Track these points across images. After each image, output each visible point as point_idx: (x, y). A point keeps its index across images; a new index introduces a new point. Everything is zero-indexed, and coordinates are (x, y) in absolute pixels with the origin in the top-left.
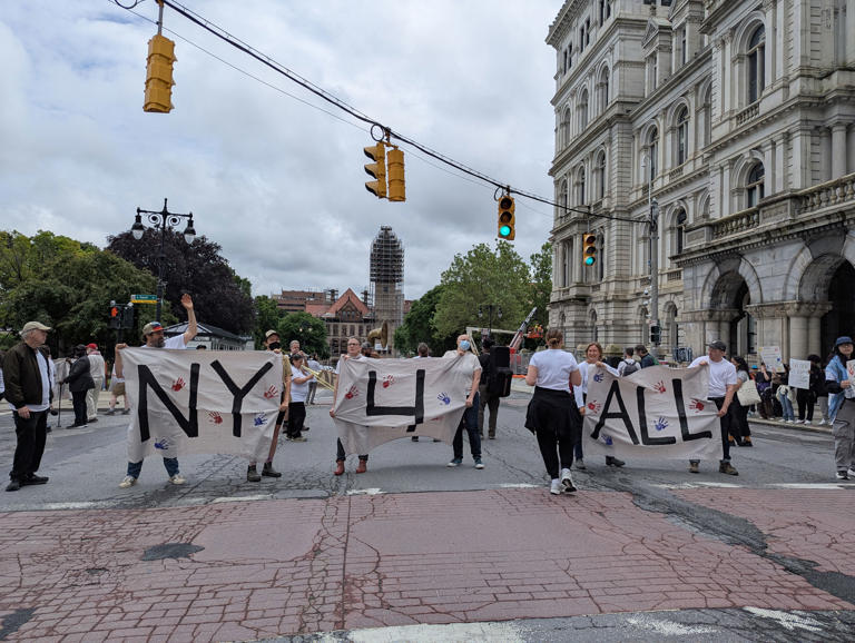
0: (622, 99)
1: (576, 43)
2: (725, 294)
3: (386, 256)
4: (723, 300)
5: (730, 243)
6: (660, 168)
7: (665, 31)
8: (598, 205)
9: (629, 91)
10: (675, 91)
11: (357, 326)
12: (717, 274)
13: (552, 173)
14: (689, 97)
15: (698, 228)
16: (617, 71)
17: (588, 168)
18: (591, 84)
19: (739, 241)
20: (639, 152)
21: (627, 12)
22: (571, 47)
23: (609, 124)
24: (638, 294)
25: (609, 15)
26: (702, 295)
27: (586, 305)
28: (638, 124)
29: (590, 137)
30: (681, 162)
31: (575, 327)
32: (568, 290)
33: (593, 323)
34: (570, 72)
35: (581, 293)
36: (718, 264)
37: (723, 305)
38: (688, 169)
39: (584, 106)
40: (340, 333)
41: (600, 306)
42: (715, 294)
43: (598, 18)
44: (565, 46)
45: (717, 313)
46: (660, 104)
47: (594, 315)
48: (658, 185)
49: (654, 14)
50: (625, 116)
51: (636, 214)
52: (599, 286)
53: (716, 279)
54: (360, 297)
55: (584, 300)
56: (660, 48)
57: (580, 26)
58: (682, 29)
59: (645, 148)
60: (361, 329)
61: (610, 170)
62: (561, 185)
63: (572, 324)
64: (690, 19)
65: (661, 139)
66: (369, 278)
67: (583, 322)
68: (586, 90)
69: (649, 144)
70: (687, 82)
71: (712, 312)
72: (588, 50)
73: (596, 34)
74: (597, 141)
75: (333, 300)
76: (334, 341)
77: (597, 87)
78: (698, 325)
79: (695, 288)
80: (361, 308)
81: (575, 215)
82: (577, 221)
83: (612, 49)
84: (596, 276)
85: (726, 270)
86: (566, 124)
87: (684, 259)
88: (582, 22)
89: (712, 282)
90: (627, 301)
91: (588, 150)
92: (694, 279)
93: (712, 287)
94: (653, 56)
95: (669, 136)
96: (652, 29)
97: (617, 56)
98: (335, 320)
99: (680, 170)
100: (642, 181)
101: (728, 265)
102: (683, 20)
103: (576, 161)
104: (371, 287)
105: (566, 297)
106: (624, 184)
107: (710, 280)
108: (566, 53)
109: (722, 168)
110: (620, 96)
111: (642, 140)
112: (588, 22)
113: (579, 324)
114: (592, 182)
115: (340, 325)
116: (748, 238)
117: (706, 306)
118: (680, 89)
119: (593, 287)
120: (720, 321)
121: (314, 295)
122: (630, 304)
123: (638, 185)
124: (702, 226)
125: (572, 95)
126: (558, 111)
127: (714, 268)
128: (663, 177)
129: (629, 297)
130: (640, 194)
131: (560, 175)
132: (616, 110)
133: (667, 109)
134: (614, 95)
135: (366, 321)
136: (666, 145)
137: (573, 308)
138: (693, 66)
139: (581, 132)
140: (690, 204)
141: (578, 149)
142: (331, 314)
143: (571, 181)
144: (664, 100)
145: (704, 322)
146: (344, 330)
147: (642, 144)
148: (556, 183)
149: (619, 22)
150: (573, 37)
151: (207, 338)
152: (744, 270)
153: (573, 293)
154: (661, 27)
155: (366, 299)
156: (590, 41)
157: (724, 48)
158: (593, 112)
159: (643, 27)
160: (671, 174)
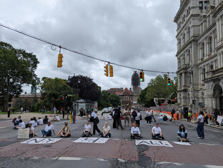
0: (194, 36)
1: (182, 21)
2: (217, 90)
3: (136, 79)
4: (217, 92)
5: (216, 77)
6: (205, 54)
7: (205, 16)
8: (189, 64)
9: (196, 33)
10: (208, 33)
11: (128, 97)
12: (214, 85)
13: (176, 56)
14: (212, 34)
15: (209, 72)
16: (192, 28)
17: (186, 54)
18: (186, 32)
19: (218, 76)
20: (200, 49)
21: (194, 12)
22: (180, 22)
23: (191, 42)
24: (201, 89)
25: (189, 14)
26: (211, 90)
27: (187, 92)
28: (199, 42)
29: (186, 46)
30: (211, 52)
31: (183, 98)
32: (181, 88)
33: (189, 96)
34: (180, 29)
35: (185, 88)
36: (214, 82)
37: (217, 93)
38: (213, 54)
39: (184, 38)
40: (124, 99)
41: (190, 92)
42: (214, 90)
43: (187, 15)
44: (179, 22)
45: (215, 96)
46: (204, 36)
47: (189, 95)
48: (205, 58)
49: (202, 12)
50: (195, 40)
51: (200, 66)
52: (190, 86)
53: (214, 86)
54: (129, 89)
55: (186, 90)
56: (204, 21)
57: (182, 17)
58: (209, 16)
59: (201, 48)
60: (129, 98)
61: (192, 55)
62: (179, 59)
63: (182, 97)
64: (211, 13)
65: (205, 46)
66: (131, 84)
67: (186, 96)
68: (185, 33)
69: (202, 47)
70: (211, 30)
71: (214, 95)
72: (184, 23)
73: (186, 19)
74: (188, 47)
75: (122, 90)
76: (123, 101)
77: (187, 33)
78: (210, 99)
79: (209, 88)
80: (129, 92)
81: (182, 67)
82: (183, 69)
83: (190, 23)
84: (189, 84)
85: (216, 84)
86: (180, 43)
87: (205, 81)
88: (183, 16)
89: (213, 87)
90: (198, 91)
91: (186, 50)
92: (209, 86)
93: (213, 89)
94: (202, 23)
95: (207, 45)
96: (201, 16)
97: (192, 25)
98: (123, 96)
99: (211, 54)
100: (201, 57)
101: (217, 83)
102: (209, 14)
103: (182, 53)
104: (132, 87)
105: (181, 90)
106: (196, 58)
107: (213, 86)
108: (179, 24)
109: (220, 54)
110: (193, 35)
111: (200, 46)
112: (184, 16)
113: (185, 97)
114: (187, 58)
115: (124, 97)
116: (220, 75)
117: (212, 93)
118: (209, 32)
119: (188, 87)
120: (216, 98)
121: (118, 89)
122: (199, 92)
123: (200, 58)
124: (210, 72)
125: (181, 35)
126: (178, 39)
127: (213, 83)
128: (206, 56)
129: (198, 90)
130: (200, 61)
131: (179, 56)
132: (192, 39)
133: (206, 37)
134: (192, 34)
135: (131, 96)
136: (206, 47)
137: (183, 92)
138: (212, 26)
139: (184, 45)
140: (214, 64)
141: (183, 49)
142: (122, 94)
143: (181, 58)
144: (205, 35)
145: (212, 98)
146: (125, 98)
147: (200, 47)
148: (178, 58)
149: (192, 15)
150: (181, 20)
151: (85, 103)
152: (221, 84)
153: (183, 88)
154: (203, 16)
155: (131, 90)
156: (185, 21)
157: (219, 21)
158: (186, 39)
159: (199, 16)
160: (208, 55)
